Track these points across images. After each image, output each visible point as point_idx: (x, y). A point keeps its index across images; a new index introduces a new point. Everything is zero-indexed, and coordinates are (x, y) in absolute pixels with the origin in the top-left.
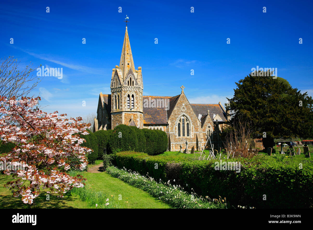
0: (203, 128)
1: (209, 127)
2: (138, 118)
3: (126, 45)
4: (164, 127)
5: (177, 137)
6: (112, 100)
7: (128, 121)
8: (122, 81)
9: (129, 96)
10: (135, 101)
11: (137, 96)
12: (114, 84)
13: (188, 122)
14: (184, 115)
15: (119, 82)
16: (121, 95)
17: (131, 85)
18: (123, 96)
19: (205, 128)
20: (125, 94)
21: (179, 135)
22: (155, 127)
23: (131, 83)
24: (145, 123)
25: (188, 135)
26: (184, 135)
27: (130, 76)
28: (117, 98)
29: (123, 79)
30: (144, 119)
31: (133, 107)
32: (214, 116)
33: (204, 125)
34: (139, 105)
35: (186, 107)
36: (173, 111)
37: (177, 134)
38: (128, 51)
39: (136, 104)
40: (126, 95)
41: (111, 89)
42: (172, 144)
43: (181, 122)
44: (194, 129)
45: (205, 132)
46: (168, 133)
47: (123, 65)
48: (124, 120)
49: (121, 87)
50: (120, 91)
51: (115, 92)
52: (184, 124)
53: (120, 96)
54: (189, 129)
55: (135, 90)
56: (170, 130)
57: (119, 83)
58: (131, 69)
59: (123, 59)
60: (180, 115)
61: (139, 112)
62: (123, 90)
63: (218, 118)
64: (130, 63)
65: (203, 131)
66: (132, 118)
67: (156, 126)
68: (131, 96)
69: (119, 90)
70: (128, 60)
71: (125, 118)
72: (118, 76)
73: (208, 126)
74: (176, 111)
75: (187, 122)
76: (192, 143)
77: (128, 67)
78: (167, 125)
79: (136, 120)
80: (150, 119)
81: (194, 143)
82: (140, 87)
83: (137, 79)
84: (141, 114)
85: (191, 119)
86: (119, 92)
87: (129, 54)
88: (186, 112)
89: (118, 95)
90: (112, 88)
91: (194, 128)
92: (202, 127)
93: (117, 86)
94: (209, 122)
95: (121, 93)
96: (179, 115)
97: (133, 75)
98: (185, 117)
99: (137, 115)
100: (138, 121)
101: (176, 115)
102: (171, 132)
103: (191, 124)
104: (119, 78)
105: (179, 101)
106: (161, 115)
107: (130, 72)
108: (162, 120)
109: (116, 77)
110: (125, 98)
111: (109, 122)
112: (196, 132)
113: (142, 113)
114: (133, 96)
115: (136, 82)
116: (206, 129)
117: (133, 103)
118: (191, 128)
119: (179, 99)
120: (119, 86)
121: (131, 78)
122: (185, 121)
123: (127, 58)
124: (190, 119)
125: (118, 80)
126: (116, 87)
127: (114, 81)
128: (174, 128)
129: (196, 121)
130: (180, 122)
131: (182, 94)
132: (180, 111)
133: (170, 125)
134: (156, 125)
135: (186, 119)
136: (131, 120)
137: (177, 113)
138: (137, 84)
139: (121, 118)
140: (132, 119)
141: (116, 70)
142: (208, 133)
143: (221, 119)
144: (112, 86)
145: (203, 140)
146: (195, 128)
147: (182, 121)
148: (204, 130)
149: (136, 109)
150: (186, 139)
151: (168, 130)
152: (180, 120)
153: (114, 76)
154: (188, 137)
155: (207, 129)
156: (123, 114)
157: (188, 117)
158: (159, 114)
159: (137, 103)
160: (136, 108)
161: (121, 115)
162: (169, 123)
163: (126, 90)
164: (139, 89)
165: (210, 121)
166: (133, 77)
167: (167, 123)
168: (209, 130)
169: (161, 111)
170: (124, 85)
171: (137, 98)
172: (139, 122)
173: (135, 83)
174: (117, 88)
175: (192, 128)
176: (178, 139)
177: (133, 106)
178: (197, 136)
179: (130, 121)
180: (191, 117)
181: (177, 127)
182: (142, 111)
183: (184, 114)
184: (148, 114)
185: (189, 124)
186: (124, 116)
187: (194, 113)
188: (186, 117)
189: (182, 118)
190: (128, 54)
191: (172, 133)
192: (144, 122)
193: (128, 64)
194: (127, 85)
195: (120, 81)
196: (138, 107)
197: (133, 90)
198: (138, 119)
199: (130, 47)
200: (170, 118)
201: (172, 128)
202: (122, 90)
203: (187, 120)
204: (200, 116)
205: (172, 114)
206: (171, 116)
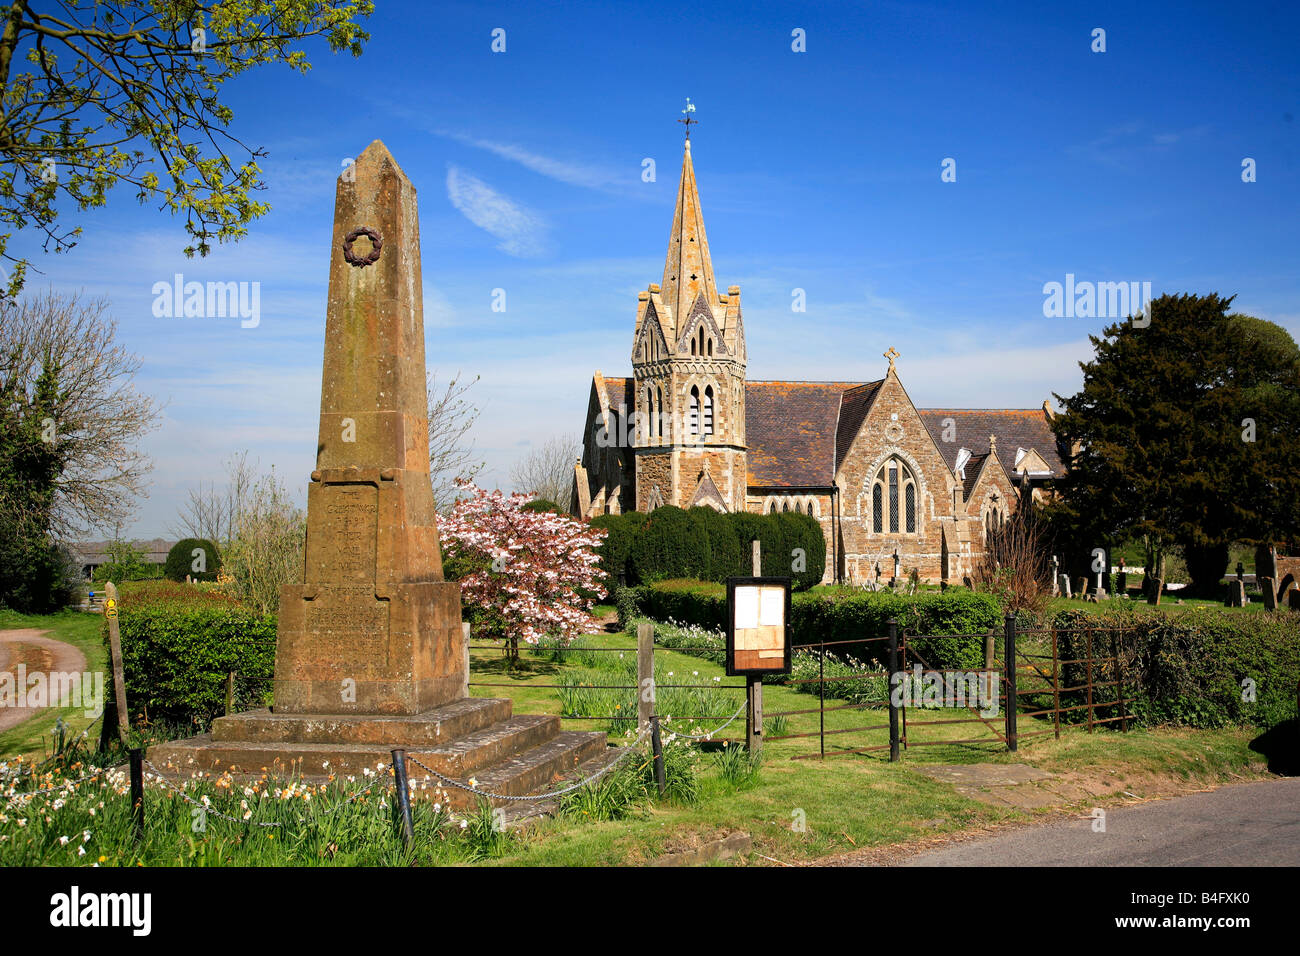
0: (971, 502)
1: (994, 499)
2: (728, 468)
3: (685, 210)
4: (822, 497)
5: (870, 534)
6: (636, 405)
7: (690, 477)
8: (670, 341)
9: (695, 391)
10: (717, 407)
11: (724, 390)
12: (643, 349)
13: (911, 480)
14: (895, 457)
15: (661, 342)
16: (668, 387)
17: (701, 353)
18: (676, 392)
19: (979, 503)
20: (680, 386)
21: (878, 527)
22: (789, 497)
23: (701, 345)
24: (754, 484)
25: (910, 528)
26: (894, 527)
27: (700, 320)
28: (655, 397)
29: (674, 332)
30: (750, 470)
31: (709, 430)
32: (1021, 454)
33: (975, 491)
34: (732, 420)
35: (903, 425)
36: (857, 439)
37: (869, 525)
38: (692, 229)
39: (719, 420)
40: (686, 389)
41: (635, 366)
42: (849, 561)
43: (884, 480)
44: (932, 508)
45: (977, 519)
46: (836, 518)
47: (677, 280)
48: (681, 475)
49: (667, 361)
50: (666, 374)
51: (649, 376)
52: (894, 487)
53: (664, 392)
54: (916, 506)
55: (718, 371)
56: (843, 510)
57: (660, 346)
58: (701, 297)
59: (676, 258)
60: (883, 457)
61: (729, 446)
62: (676, 370)
63: (1032, 464)
64: (699, 274)
65: (969, 512)
66: (705, 467)
67: (792, 495)
68: (702, 391)
69: (662, 372)
70: (694, 262)
71: (682, 466)
72: (657, 320)
73: (988, 495)
74: (867, 441)
75: (908, 481)
76: (924, 555)
77: (694, 286)
78: (832, 490)
79: (719, 474)
80: (772, 467)
81: (932, 555)
82: (735, 358)
83: (723, 330)
84: (737, 452)
85: (920, 471)
86: (660, 376)
87: (696, 239)
88: (905, 445)
89: (659, 388)
90: (637, 361)
91: (933, 504)
92: (965, 499)
93: (655, 355)
94: (994, 481)
95: (670, 381)
96: (877, 454)
97: (710, 316)
98: (901, 464)
99: (722, 456)
100: (726, 478)
101: (865, 454)
102: (845, 515)
103: (923, 487)
104: (660, 328)
105: (877, 404)
106: (814, 453)
107: (701, 307)
108: (818, 471)
109: (652, 325)
110: (683, 398)
111: (626, 478)
112: (940, 518)
113: (743, 449)
114: (709, 391)
115: (721, 341)
116: (983, 505)
117: (711, 417)
118: (923, 504)
119: (879, 397)
120: (663, 357)
121: (701, 329)
122: (900, 478)
123: (689, 256)
124: (918, 470)
125: (657, 336)
126: (650, 360)
127: (644, 339)
128: (858, 501)
129: (942, 477)
130: (879, 481)
131: (890, 380)
132: (881, 440)
133: (842, 492)
134: (792, 491)
135: (904, 468)
136: (702, 474)
137: (868, 449)
138: (723, 349)
139: (670, 467)
140: (706, 473)
141: (651, 301)
142: (990, 519)
143: (1045, 470)
144: (638, 355)
145: (968, 546)
146: (937, 504)
147: (887, 478)
148: (975, 511)
149: (722, 436)
150: (904, 541)
151: (836, 509)
152: (881, 475)
153: (645, 322)
154: (910, 535)
155: (986, 507)
156: (676, 455)
157: (912, 462)
158: (805, 452)
159: (722, 414)
160: (719, 432)
161: (669, 458)
162: (842, 483)
163: (685, 370)
164: (730, 366)
165: (996, 475)
166: (709, 325)
167: (834, 482)
168: (995, 511)
169: (813, 439)
170: (680, 355)
171: (722, 397)
172: (730, 482)
173: (715, 345)
174: (653, 363)
175: (927, 503)
176: (871, 541)
177: (711, 425)
178: (943, 532)
179: (699, 480)
180: (921, 463)
181: (870, 498)
182: (739, 442)
183: (898, 450)
184: (764, 449)
185: (915, 490)
186: (680, 460)
187: (933, 447)
188: (904, 461)
189: (890, 465)
190: (692, 240)
191: (850, 519)
192: (748, 480)
193: (694, 277)
194: (688, 354)
195: (664, 341)
196: (726, 431)
197: (710, 370)
198: (728, 473)
199: (698, 215)
200: (843, 467)
201: (852, 502)
202: (672, 372)
203: (906, 475)
204: (963, 457)
205: (852, 451)
206: (847, 459)
